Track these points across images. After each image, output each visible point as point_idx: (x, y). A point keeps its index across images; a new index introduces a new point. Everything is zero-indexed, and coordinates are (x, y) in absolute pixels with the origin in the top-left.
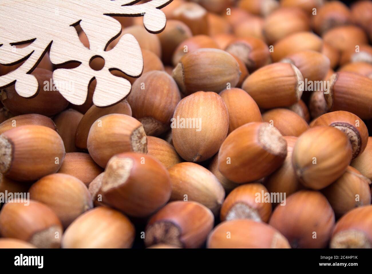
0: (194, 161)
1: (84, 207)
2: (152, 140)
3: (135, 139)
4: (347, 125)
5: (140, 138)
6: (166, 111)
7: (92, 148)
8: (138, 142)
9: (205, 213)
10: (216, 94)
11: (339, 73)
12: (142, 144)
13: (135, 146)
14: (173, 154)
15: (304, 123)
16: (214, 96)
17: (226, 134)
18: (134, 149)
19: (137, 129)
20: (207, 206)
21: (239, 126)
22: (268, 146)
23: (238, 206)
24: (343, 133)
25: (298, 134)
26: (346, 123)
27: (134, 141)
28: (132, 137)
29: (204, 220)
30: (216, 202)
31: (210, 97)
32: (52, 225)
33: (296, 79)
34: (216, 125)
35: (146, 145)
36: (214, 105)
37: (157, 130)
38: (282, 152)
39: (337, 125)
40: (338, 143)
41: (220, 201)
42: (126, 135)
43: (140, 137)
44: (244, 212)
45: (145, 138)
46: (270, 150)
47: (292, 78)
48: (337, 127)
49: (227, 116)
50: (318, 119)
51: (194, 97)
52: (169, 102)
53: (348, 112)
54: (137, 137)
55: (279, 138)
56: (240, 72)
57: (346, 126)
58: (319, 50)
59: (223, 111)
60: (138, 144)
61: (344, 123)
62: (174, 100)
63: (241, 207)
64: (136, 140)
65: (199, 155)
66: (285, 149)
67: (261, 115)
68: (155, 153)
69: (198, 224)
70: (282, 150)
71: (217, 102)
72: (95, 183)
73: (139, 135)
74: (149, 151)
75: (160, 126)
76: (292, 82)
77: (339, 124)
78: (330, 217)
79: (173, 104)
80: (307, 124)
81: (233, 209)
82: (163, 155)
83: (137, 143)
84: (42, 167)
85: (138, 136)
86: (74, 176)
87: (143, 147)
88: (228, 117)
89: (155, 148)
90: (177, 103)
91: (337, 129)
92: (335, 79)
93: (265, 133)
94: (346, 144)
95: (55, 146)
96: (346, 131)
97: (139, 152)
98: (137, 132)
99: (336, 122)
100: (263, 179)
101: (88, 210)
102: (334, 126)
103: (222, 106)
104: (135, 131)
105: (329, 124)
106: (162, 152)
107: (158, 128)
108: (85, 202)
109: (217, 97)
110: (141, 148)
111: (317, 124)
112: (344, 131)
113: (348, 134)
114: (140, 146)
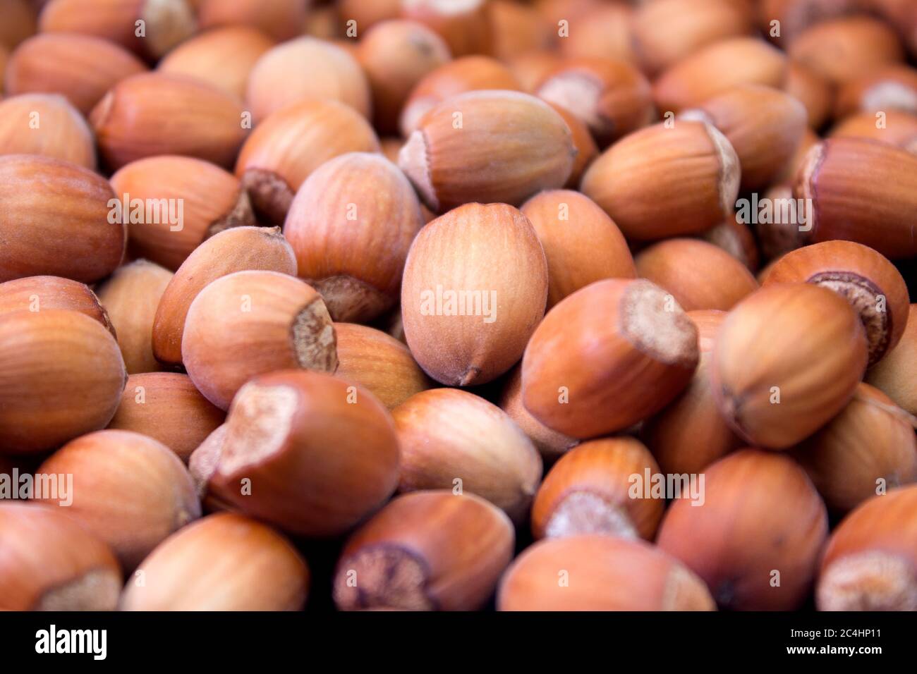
0: (462, 384)
1: (176, 515)
2: (352, 334)
3: (303, 334)
4: (852, 277)
5: (317, 330)
6: (386, 258)
7: (195, 362)
8: (312, 340)
9: (490, 521)
10: (513, 207)
11: (829, 141)
12: (321, 344)
13: (306, 352)
14: (406, 368)
15: (744, 275)
16: (508, 213)
17: (543, 310)
18: (302, 359)
19: (306, 307)
20: (495, 501)
21: (574, 288)
22: (648, 341)
23: (575, 498)
24: (843, 300)
25: (728, 303)
26: (848, 273)
27: (301, 338)
28: (296, 328)
29: (486, 540)
30: (520, 491)
31: (495, 216)
32: (92, 569)
33: (719, 162)
34: (513, 288)
35: (333, 346)
36: (508, 236)
37: (364, 306)
38: (686, 355)
39: (827, 280)
40: (831, 326)
41: (529, 488)
42: (280, 326)
43: (317, 328)
44: (590, 515)
45: (328, 329)
46: (655, 351)
47: (709, 160)
48: (825, 284)
49: (542, 265)
50: (779, 265)
51: (455, 219)
52: (392, 233)
53: (856, 244)
54: (308, 330)
55: (678, 320)
56: (575, 148)
57: (849, 281)
58: (778, 84)
59: (530, 252)
60: (313, 347)
61: (844, 273)
62: (406, 227)
63: (582, 502)
64: (307, 337)
65: (473, 368)
66: (694, 346)
67: (631, 257)
68: (360, 367)
69: (471, 550)
70: (685, 351)
71: (516, 230)
72: (205, 453)
73: (313, 323)
74: (344, 362)
75: (373, 297)
76: (710, 170)
77: (831, 277)
78: (816, 520)
79: (403, 239)
80: (752, 277)
81: (564, 508)
82: (381, 371)
83: (308, 344)
84: (64, 416)
85: (309, 326)
86: (149, 435)
87: (325, 352)
88: (545, 268)
89: (361, 354)
90: (412, 236)
91: (826, 290)
92: (820, 158)
93: (641, 307)
94: (850, 328)
95: (98, 360)
96: (852, 293)
97: (316, 366)
98: (307, 315)
99: (823, 270)
100: (640, 425)
101: (187, 523)
102: (817, 282)
103: (527, 240)
104: (301, 312)
105: (807, 278)
106: (378, 363)
107: (367, 301)
108: (180, 504)
109: (515, 217)
110: (319, 355)
111: (775, 279)
112: (846, 292)
113: (857, 300)
114: (316, 351)
